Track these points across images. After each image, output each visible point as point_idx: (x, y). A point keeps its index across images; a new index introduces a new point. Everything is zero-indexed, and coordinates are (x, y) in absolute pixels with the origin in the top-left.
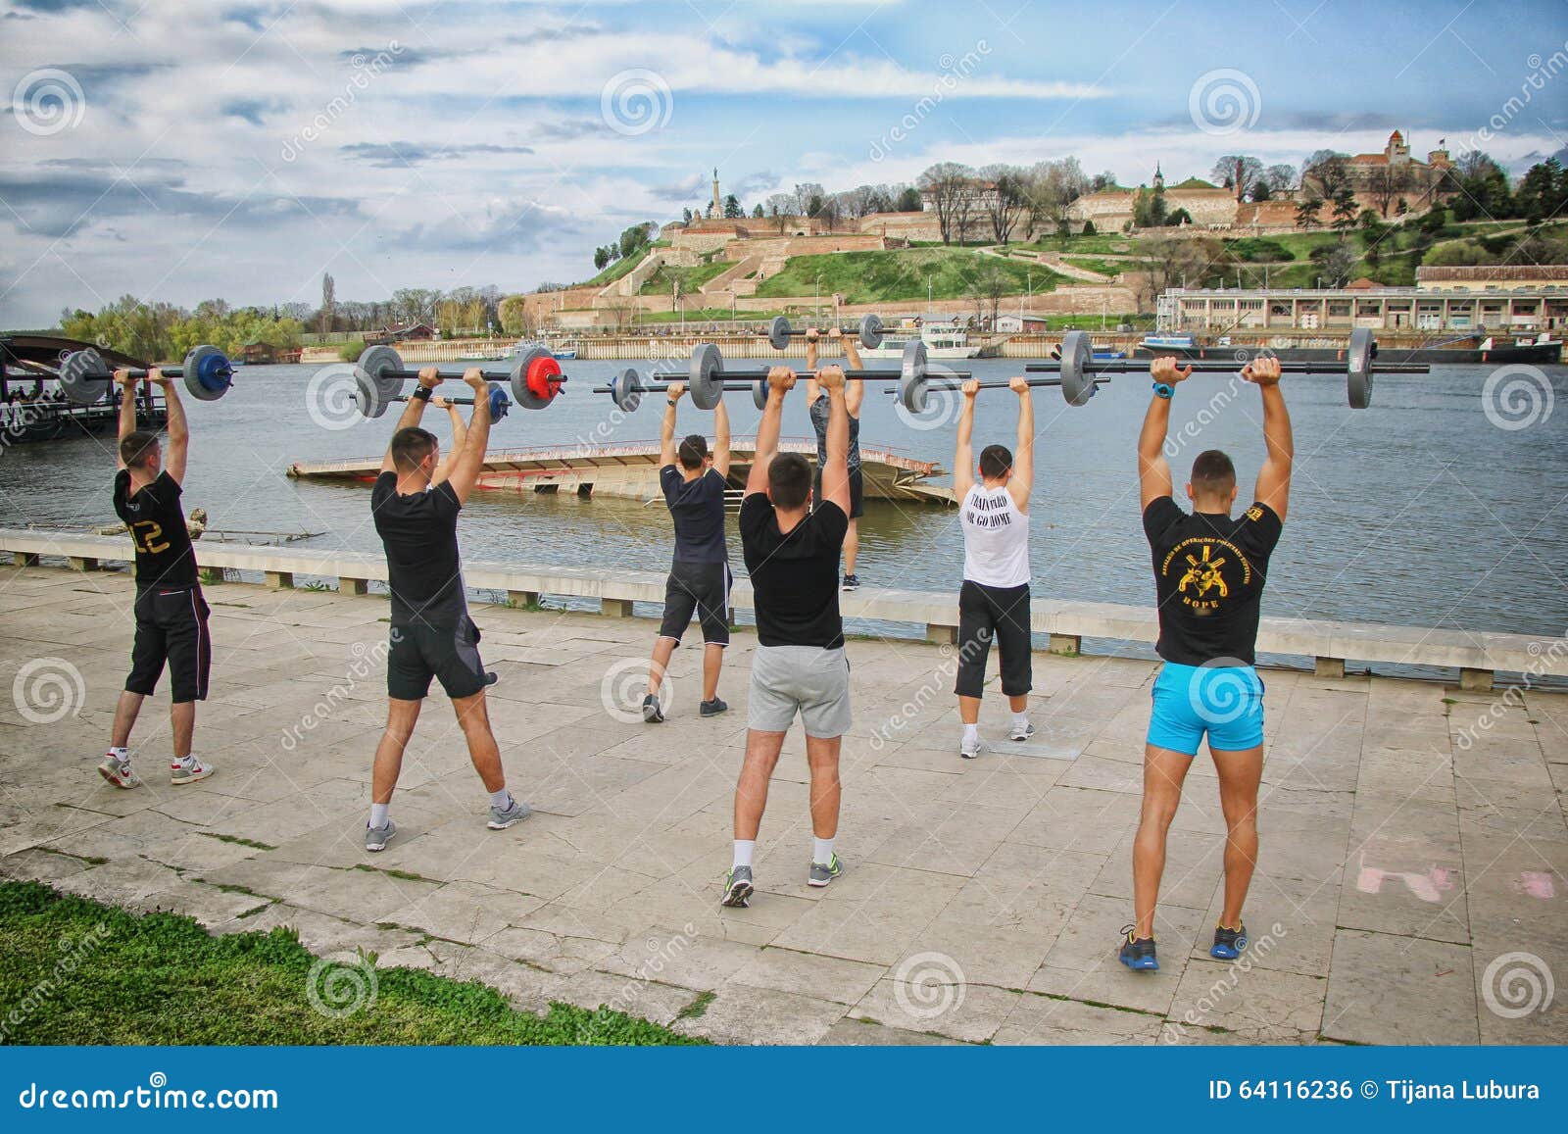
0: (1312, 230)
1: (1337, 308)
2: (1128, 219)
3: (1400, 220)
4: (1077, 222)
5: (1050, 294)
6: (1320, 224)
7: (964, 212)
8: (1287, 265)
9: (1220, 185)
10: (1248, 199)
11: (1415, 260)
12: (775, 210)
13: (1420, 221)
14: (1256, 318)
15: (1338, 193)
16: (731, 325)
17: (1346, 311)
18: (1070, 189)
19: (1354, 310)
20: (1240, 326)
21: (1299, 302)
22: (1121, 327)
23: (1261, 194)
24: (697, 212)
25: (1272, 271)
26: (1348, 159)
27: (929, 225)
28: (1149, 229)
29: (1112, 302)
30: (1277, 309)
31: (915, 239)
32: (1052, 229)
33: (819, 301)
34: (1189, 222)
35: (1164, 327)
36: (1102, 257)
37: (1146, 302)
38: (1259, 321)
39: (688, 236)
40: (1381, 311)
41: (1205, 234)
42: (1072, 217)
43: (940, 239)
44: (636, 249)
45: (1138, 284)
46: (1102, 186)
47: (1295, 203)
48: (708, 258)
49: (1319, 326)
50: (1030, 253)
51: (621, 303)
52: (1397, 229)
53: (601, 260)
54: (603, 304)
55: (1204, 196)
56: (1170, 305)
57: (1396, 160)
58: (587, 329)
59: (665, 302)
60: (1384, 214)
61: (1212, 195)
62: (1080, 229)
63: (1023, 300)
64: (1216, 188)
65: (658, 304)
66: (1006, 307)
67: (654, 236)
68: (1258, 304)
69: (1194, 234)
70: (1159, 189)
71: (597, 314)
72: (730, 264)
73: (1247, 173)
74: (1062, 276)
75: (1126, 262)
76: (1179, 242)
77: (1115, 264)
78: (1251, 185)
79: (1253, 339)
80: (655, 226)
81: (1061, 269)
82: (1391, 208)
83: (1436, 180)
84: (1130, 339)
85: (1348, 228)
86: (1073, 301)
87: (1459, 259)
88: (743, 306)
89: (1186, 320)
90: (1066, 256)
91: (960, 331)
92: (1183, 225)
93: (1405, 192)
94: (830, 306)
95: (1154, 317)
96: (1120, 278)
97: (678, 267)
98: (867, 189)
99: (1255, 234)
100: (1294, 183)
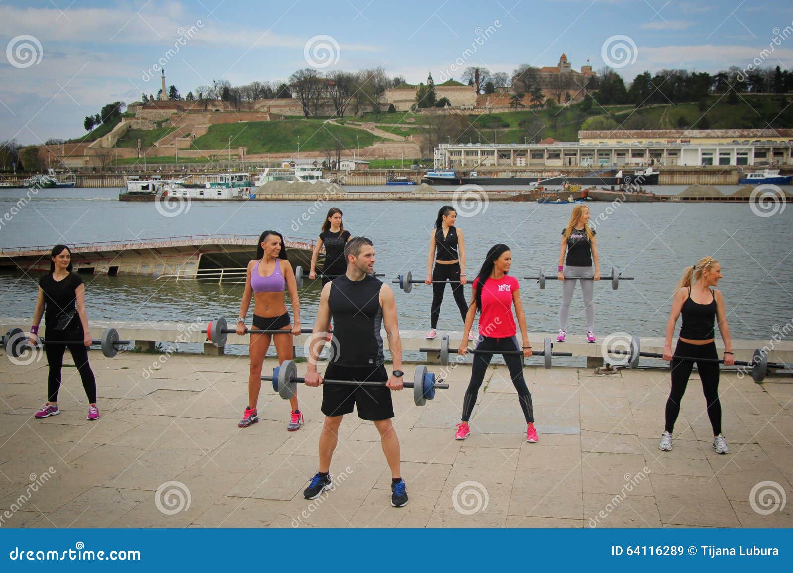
0: (519, 110)
1: (537, 154)
2: (413, 103)
3: (568, 104)
4: (384, 105)
5: (370, 147)
6: (524, 107)
7: (317, 99)
8: (506, 130)
9: (466, 83)
10: (482, 92)
11: (578, 127)
12: (201, 95)
13: (579, 105)
14: (492, 160)
15: (533, 88)
16: (175, 167)
17: (541, 157)
18: (379, 85)
19: (546, 155)
20: (482, 165)
21: (515, 151)
22: (413, 166)
23: (490, 89)
24: (151, 96)
25: (498, 133)
26: (538, 70)
27: (296, 106)
28: (426, 109)
29: (407, 151)
30: (503, 155)
31: (288, 114)
32: (369, 109)
33: (230, 152)
34: (449, 105)
35: (437, 167)
36: (400, 126)
37: (427, 152)
38: (492, 162)
39: (146, 111)
40: (561, 156)
41: (459, 112)
42: (381, 102)
43: (303, 114)
44: (112, 118)
45: (421, 142)
46: (399, 84)
47: (509, 95)
48: (159, 124)
49: (527, 165)
50: (357, 123)
51: (104, 152)
52: (566, 109)
53: (89, 123)
54: (92, 152)
55: (457, 90)
56: (442, 152)
57: (563, 70)
58: (81, 168)
59: (133, 152)
60: (559, 100)
61: (461, 89)
62: (386, 109)
63: (355, 151)
64: (464, 85)
65: (127, 153)
66: (344, 155)
67: (124, 110)
68: (492, 152)
69: (452, 112)
70: (431, 86)
71: (88, 159)
72: (174, 129)
73: (481, 77)
74: (377, 137)
75: (414, 128)
76: (444, 116)
77: (407, 130)
78: (484, 84)
79: (490, 172)
80: (124, 104)
81: (377, 133)
82: (562, 98)
83: (586, 82)
84: (419, 173)
85: (540, 109)
86: (384, 151)
87: (600, 126)
88: (183, 154)
89: (451, 162)
90: (378, 125)
91: (318, 170)
92: (446, 107)
93: (569, 88)
94: (237, 155)
95: (432, 161)
96: (411, 138)
97: (140, 130)
98: (257, 84)
99: (487, 112)
100: (508, 84)
